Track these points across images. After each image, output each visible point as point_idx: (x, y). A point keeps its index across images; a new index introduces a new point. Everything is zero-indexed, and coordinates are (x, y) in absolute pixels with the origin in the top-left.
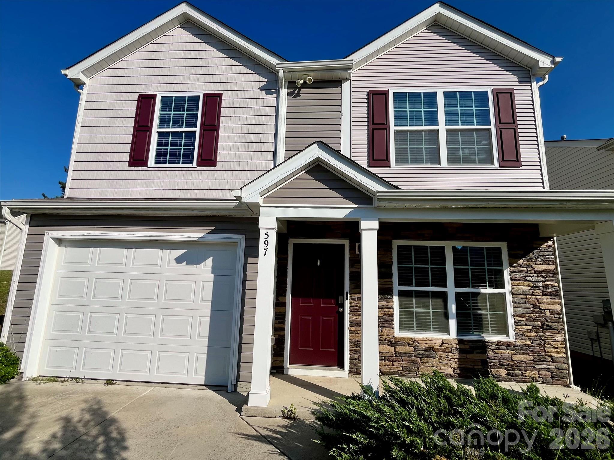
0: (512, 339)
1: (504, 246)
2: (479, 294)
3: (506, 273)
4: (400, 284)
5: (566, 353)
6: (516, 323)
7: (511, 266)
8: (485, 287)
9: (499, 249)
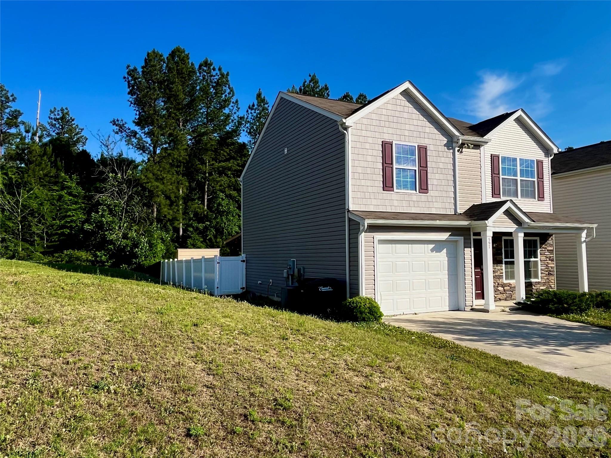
0: (540, 280)
1: (538, 239)
2: (530, 261)
3: (539, 251)
4: (505, 258)
5: (555, 284)
6: (542, 273)
7: (540, 248)
8: (532, 258)
9: (537, 240)
